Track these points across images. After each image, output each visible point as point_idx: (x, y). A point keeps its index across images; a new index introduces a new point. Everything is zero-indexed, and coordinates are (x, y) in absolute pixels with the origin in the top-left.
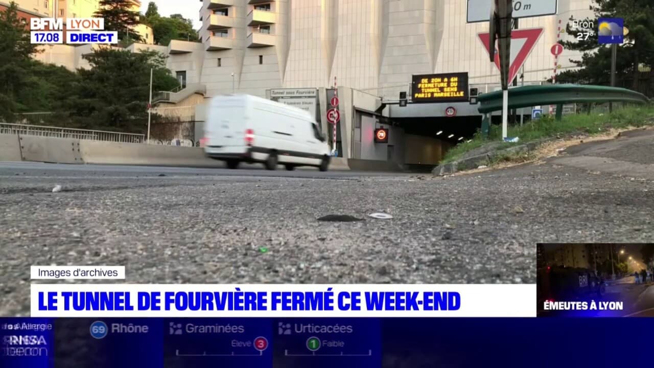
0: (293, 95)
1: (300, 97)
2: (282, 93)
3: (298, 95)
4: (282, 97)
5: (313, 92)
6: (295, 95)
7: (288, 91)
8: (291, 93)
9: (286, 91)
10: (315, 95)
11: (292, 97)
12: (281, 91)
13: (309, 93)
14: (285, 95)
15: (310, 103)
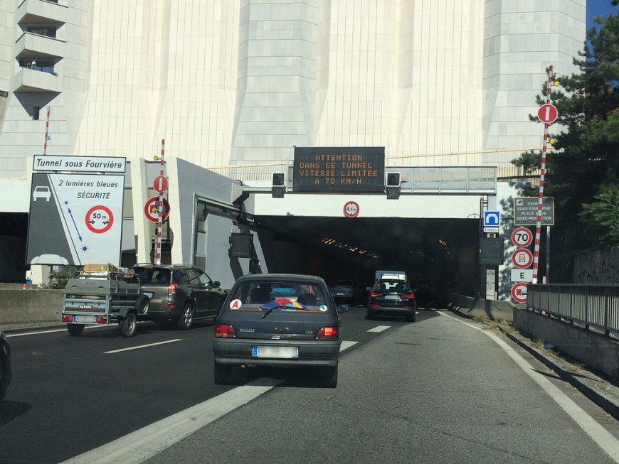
0: (78, 169)
1: (94, 173)
2: (57, 164)
3: (88, 168)
4: (56, 172)
5: (120, 165)
6: (83, 168)
7: (70, 160)
8: (72, 164)
9: (65, 160)
10: (122, 169)
11: (78, 173)
12: (55, 159)
13: (112, 165)
14: (62, 167)
15: (112, 185)
